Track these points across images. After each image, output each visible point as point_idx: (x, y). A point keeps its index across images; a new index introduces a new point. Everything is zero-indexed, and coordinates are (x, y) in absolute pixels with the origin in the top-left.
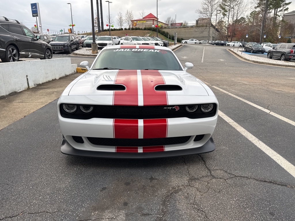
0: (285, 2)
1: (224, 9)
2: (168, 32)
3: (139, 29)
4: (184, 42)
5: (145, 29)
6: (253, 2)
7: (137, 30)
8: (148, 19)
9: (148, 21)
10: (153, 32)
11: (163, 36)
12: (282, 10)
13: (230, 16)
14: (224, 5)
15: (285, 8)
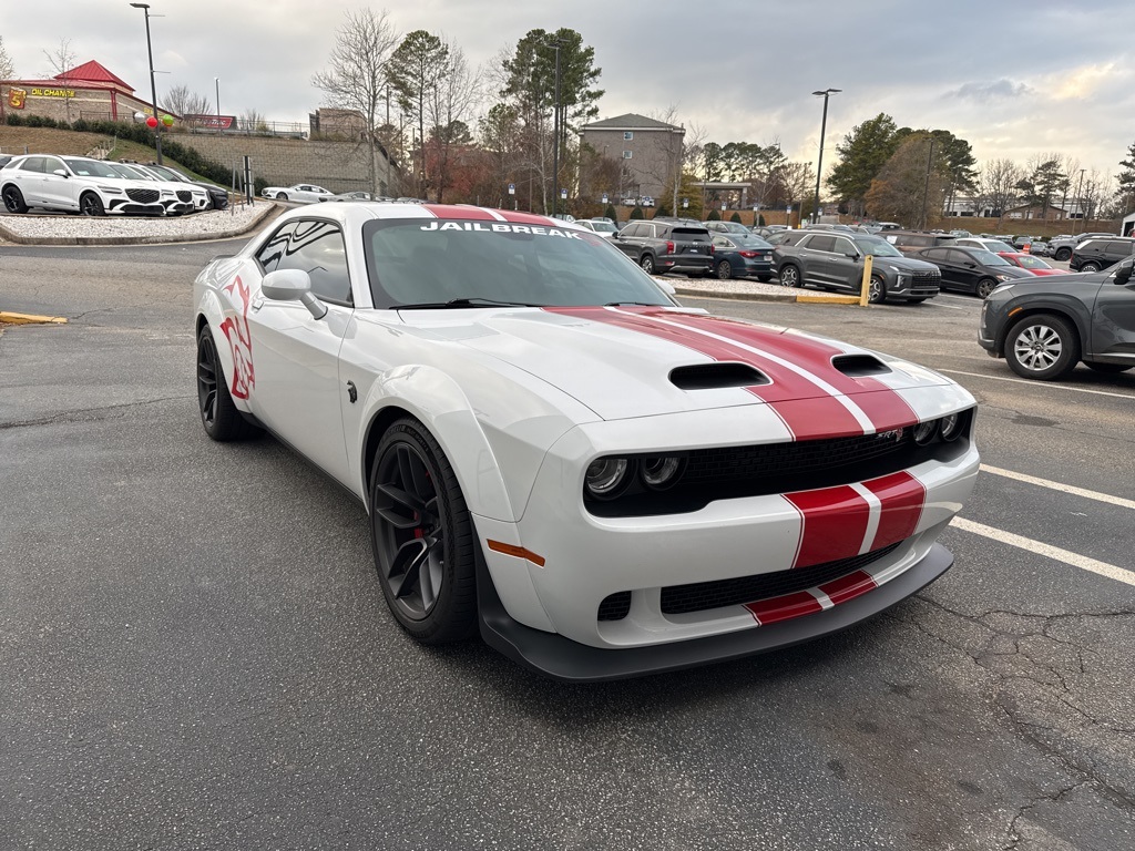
0: (588, 89)
1: (401, 86)
2: (195, 147)
3: (50, 124)
4: (274, 196)
5: (81, 127)
6: (494, 73)
7: (40, 126)
8: (86, 85)
9: (87, 95)
10: (125, 142)
11: (175, 162)
12: (580, 112)
13: (426, 113)
14: (402, 70)
15: (588, 109)
